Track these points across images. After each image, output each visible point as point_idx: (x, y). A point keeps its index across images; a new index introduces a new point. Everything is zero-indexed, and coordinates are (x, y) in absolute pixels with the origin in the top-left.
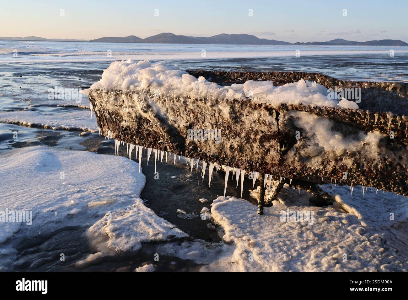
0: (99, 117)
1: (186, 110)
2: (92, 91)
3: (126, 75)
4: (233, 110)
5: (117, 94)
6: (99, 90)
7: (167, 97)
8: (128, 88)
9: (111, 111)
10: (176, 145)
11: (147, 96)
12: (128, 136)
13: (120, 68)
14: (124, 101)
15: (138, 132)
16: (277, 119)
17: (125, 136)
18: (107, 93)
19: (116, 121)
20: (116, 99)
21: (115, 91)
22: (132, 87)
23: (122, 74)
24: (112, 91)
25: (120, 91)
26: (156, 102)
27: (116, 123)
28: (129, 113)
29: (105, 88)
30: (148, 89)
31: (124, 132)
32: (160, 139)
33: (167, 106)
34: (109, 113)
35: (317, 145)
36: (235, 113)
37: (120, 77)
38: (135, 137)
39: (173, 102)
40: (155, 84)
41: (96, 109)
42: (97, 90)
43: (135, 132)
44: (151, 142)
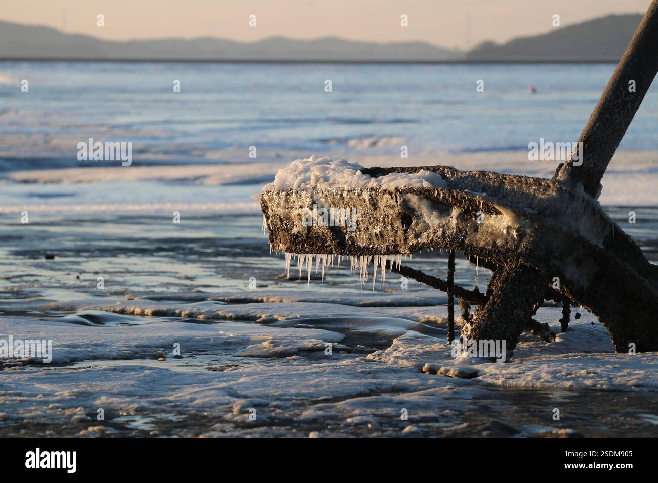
0: (272, 231)
1: (343, 202)
2: (263, 194)
3: (300, 173)
4: (372, 197)
5: (288, 195)
6: (271, 191)
7: (328, 191)
8: (299, 186)
9: (282, 217)
10: (337, 242)
11: (313, 193)
12: (299, 246)
13: (297, 166)
14: (294, 202)
15: (308, 237)
16: (397, 202)
17: (296, 246)
18: (279, 193)
19: (287, 229)
20: (287, 201)
21: (287, 191)
22: (303, 185)
23: (296, 172)
24: (283, 191)
25: (291, 190)
26: (321, 198)
27: (288, 231)
28: (299, 215)
29: (277, 188)
30: (315, 186)
31: (295, 241)
32: (327, 242)
33: (330, 201)
34: (281, 220)
35: (424, 222)
36: (373, 200)
37: (294, 176)
38: (305, 246)
39: (333, 196)
40: (322, 180)
41: (270, 221)
42: (269, 192)
43: (305, 237)
44: (319, 247)
